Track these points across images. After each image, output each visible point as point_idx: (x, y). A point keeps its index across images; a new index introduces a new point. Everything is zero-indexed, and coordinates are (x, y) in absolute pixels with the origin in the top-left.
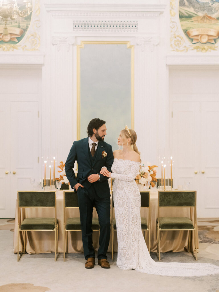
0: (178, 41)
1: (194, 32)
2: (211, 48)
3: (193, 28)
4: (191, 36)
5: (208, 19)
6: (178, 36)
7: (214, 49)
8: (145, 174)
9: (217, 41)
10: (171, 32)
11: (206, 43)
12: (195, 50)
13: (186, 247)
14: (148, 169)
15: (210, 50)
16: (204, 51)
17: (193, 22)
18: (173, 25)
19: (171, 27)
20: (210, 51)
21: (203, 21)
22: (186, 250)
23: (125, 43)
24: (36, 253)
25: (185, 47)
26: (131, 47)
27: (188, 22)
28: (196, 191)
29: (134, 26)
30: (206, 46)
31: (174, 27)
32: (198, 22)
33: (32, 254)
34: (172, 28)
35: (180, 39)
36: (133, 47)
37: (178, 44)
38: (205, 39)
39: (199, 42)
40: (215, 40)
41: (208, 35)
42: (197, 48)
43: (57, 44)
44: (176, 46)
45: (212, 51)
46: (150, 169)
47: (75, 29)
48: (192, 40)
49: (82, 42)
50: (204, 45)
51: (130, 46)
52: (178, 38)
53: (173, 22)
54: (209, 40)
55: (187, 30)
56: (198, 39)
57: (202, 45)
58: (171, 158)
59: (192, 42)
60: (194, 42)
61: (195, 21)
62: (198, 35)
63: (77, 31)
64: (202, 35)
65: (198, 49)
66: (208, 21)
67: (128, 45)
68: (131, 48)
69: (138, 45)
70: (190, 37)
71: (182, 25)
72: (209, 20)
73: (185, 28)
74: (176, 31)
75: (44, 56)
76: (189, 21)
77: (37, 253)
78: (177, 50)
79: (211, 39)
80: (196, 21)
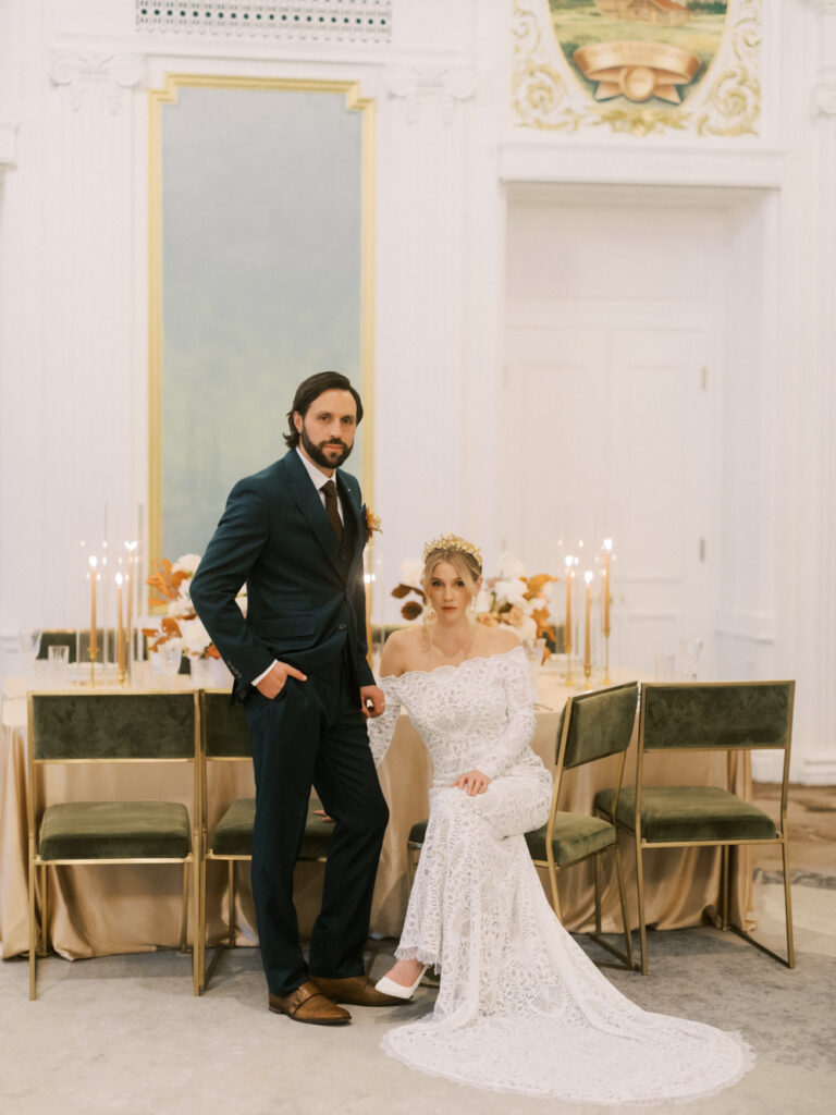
0: (542, 87)
1: (602, 57)
2: (664, 120)
3: (598, 40)
4: (589, 71)
5: (655, 6)
6: (543, 70)
7: (677, 125)
8: (513, 610)
9: (685, 92)
10: (517, 50)
11: (645, 101)
12: (607, 127)
13: (710, 907)
14: (524, 589)
15: (659, 126)
16: (641, 129)
17: (597, 15)
18: (523, 24)
19: (515, 33)
20: (662, 132)
21: (636, 13)
22: (707, 920)
23: (339, 88)
24: (94, 952)
25: (569, 111)
26: (363, 104)
27: (578, 16)
28: (793, 682)
29: (377, 22)
30: (648, 113)
31: (526, 34)
32: (619, 17)
33: (79, 959)
34: (521, 37)
35: (548, 82)
36: (370, 108)
37: (542, 99)
38: (642, 87)
39: (622, 95)
40: (680, 89)
41: (657, 71)
42: (613, 118)
43: (68, 84)
44: (535, 107)
45: (670, 131)
46: (533, 589)
47: (144, 25)
48: (594, 85)
49: (171, 76)
50: (640, 107)
51: (361, 101)
52: (541, 77)
53: (525, 13)
54: (657, 87)
55: (575, 47)
56: (615, 85)
57: (632, 105)
58: (608, 544)
59: (595, 91)
60: (603, 93)
61: (607, 11)
62: (615, 69)
63: (151, 31)
64: (631, 69)
65: (618, 124)
66: (654, 15)
67: (352, 98)
68: (362, 108)
69: (392, 96)
70: (587, 73)
71: (557, 27)
72: (660, 11)
73: (568, 38)
74: (535, 49)
75: (17, 131)
76: (582, 13)
77: (97, 955)
78: (539, 124)
79: (666, 87)
80: (611, 11)
